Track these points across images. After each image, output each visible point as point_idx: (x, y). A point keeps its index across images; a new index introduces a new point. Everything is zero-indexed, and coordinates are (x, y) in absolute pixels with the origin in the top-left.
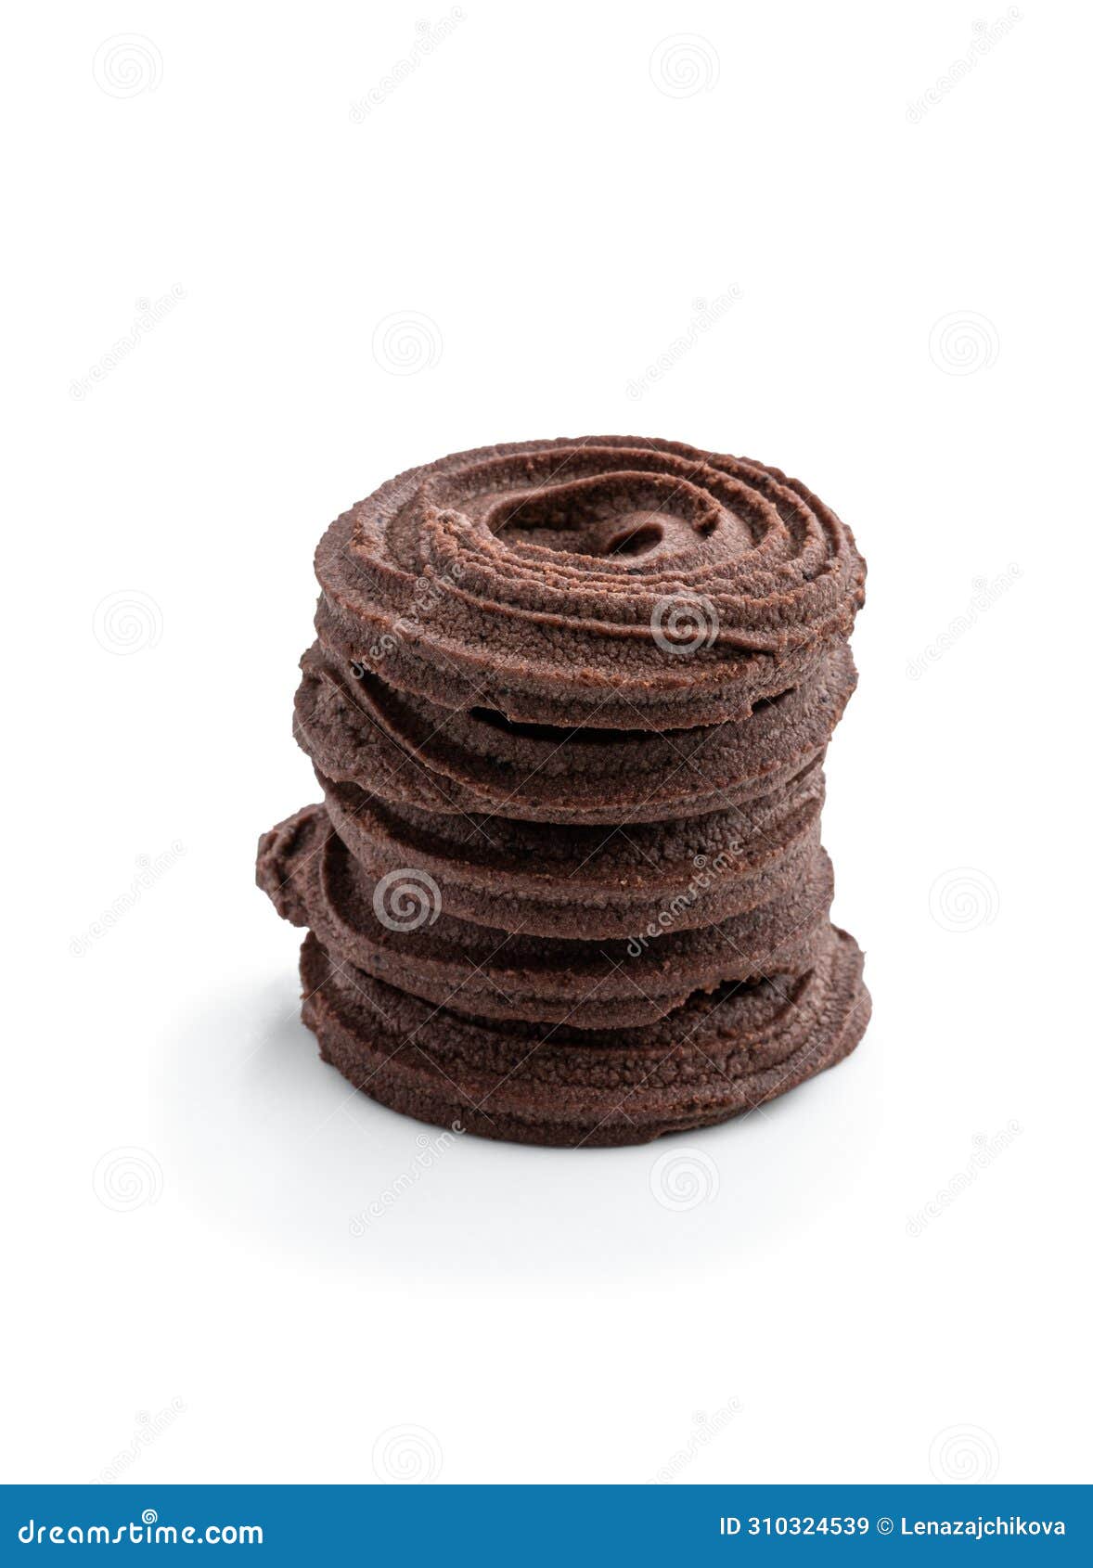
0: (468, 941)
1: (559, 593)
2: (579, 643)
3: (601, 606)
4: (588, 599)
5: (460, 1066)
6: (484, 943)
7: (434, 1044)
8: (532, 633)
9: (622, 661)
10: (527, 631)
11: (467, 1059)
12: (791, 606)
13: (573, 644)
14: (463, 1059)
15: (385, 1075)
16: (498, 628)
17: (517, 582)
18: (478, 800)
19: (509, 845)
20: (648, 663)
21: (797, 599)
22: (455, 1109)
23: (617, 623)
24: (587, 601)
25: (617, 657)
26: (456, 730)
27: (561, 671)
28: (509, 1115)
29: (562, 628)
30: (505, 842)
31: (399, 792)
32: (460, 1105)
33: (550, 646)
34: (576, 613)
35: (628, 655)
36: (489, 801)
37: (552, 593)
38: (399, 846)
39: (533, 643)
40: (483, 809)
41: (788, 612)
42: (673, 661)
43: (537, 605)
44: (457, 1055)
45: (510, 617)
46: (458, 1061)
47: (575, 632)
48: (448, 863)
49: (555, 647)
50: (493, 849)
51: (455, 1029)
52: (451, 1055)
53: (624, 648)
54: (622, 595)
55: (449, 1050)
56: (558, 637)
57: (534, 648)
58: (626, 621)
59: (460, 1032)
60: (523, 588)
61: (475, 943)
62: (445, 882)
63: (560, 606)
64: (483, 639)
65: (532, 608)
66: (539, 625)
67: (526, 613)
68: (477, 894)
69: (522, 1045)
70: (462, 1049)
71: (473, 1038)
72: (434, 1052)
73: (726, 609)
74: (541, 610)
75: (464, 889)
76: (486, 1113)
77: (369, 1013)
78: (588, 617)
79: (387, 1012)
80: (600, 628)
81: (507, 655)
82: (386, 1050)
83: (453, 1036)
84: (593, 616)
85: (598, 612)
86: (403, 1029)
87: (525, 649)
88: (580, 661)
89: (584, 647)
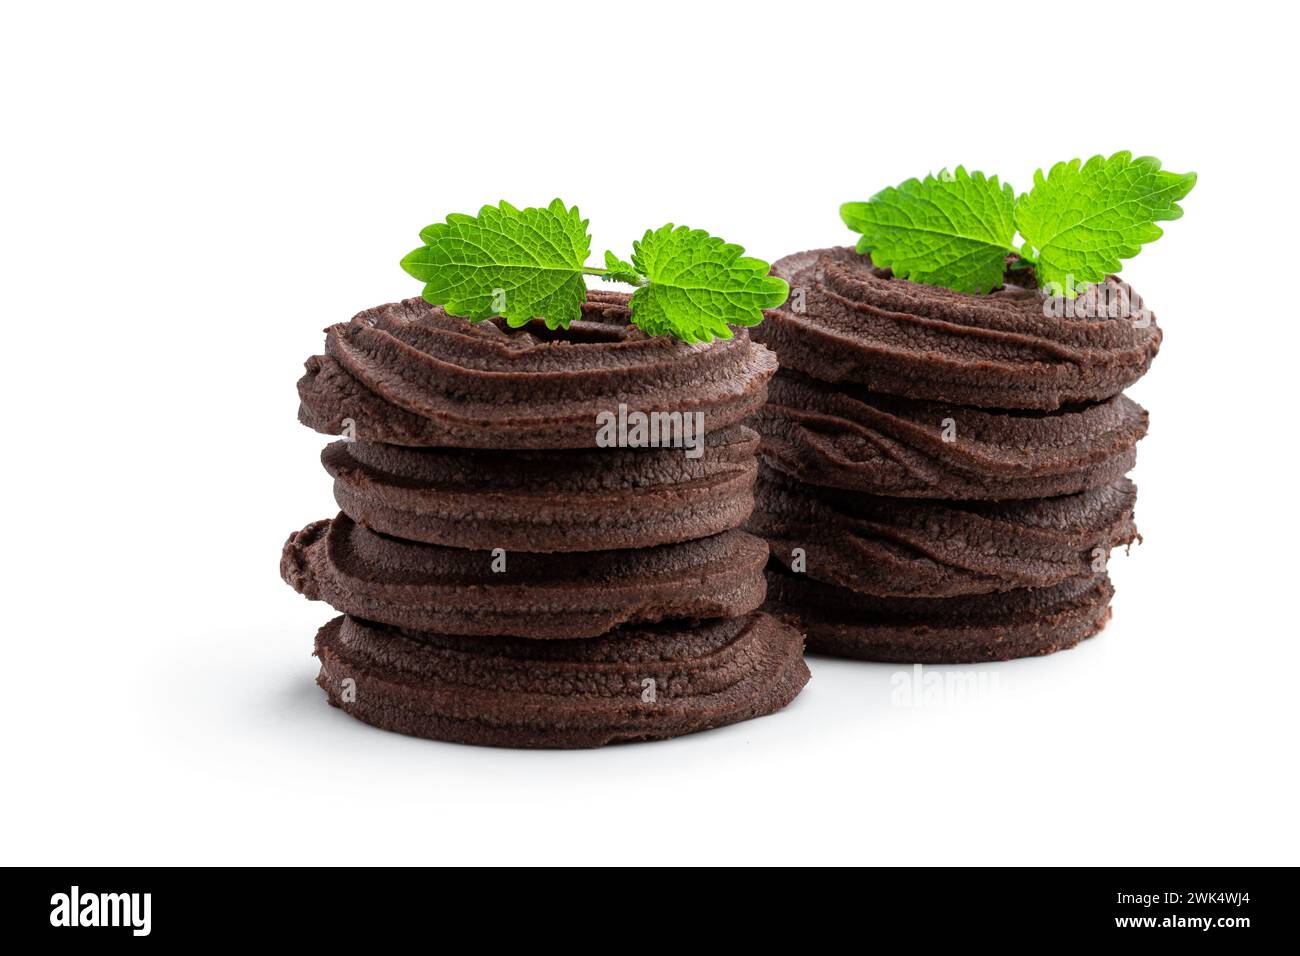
0: (440, 571)
1: (916, 301)
2: (928, 336)
3: (947, 311)
4: (938, 306)
5: (437, 682)
6: (454, 571)
7: (416, 668)
8: (893, 327)
9: (960, 351)
10: (889, 325)
11: (443, 676)
12: (1096, 332)
13: (923, 336)
14: (439, 676)
15: (376, 698)
16: (867, 322)
17: (885, 293)
18: (440, 432)
19: (469, 478)
20: (980, 355)
21: (1102, 328)
22: (433, 718)
23: (958, 323)
24: (937, 307)
25: (956, 348)
27: (912, 352)
28: (477, 719)
29: (916, 324)
30: (466, 475)
31: (375, 431)
32: (436, 714)
33: (905, 336)
34: (928, 315)
35: (965, 348)
36: (449, 432)
37: (910, 300)
38: (379, 487)
39: (893, 334)
40: (446, 441)
41: (1092, 336)
42: (999, 356)
43: (898, 308)
44: (435, 674)
45: (877, 316)
46: (436, 678)
47: (925, 327)
48: (418, 492)
49: (909, 337)
50: (457, 482)
51: (433, 654)
52: (430, 675)
53: (963, 342)
54: (964, 306)
55: (428, 671)
56: (912, 331)
57: (892, 337)
58: (965, 323)
59: (438, 655)
60: (889, 296)
61: (446, 572)
62: (418, 514)
63: (917, 310)
64: (855, 329)
65: (895, 310)
66: (899, 321)
67: (890, 313)
68: (443, 519)
69: (488, 662)
70: (439, 668)
71: (448, 659)
72: (416, 673)
73: (1045, 324)
74: (902, 311)
75: (432, 517)
76: (458, 719)
77: (365, 654)
78: (937, 318)
79: (379, 650)
80: (945, 327)
81: (871, 341)
82: (376, 675)
83: (431, 660)
84: (940, 318)
85: (945, 315)
86: (391, 660)
87: (886, 336)
88: (927, 347)
89: (931, 338)
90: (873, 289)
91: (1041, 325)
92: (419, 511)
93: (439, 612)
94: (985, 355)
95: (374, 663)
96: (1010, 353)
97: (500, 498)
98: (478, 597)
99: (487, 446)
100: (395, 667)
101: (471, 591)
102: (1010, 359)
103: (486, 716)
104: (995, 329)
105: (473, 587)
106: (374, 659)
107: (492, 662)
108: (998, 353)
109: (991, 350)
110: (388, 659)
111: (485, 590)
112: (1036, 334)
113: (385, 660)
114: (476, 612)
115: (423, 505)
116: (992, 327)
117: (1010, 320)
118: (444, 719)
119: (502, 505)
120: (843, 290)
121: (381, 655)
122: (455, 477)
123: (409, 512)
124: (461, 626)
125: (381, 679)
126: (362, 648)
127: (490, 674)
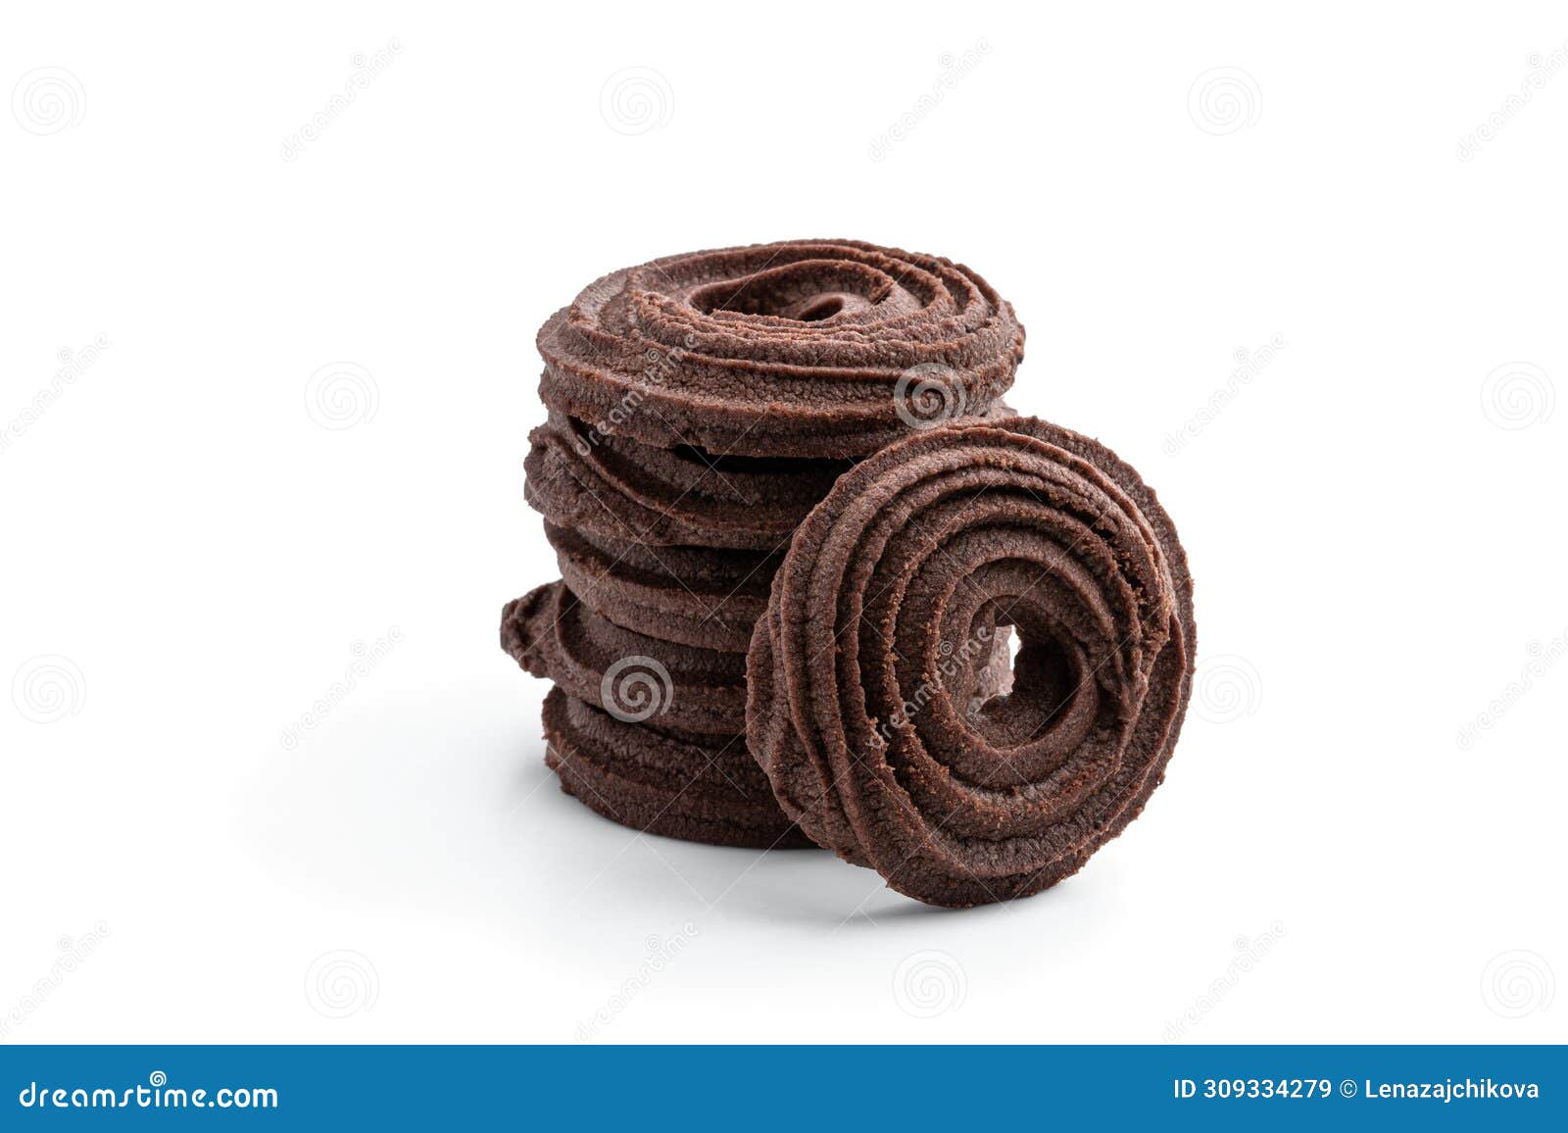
0: (684, 667)
1: (749, 342)
2: (768, 383)
3: (786, 351)
4: (775, 345)
5: (683, 781)
6: (699, 667)
7: (659, 764)
8: (726, 377)
9: (806, 397)
10: (722, 375)
11: (689, 775)
12: (955, 351)
13: (763, 384)
14: (685, 774)
15: (618, 794)
16: (696, 374)
17: (712, 336)
18: (686, 532)
19: (716, 574)
20: (830, 399)
22: (679, 818)
23: (802, 365)
24: (773, 348)
25: (802, 394)
26: (664, 470)
27: (752, 406)
28: (727, 821)
29: (752, 371)
30: (713, 572)
31: (616, 529)
32: (683, 814)
33: (742, 387)
34: (764, 358)
35: (812, 392)
36: (696, 532)
37: (743, 343)
38: (619, 582)
39: (727, 385)
40: (691, 540)
41: (952, 357)
42: (851, 397)
43: (730, 354)
44: (680, 771)
45: (706, 365)
46: (681, 776)
47: (764, 374)
48: (663, 592)
49: (746, 388)
50: (701, 580)
51: (677, 750)
52: (674, 772)
53: (808, 386)
54: (805, 342)
55: (672, 767)
56: (749, 379)
57: (728, 389)
58: (808, 363)
59: (682, 751)
60: (718, 340)
61: (691, 668)
62: (661, 612)
63: (751, 353)
64: (683, 384)
65: (726, 356)
66: (732, 370)
67: (721, 360)
68: (689, 619)
69: (736, 759)
70: (684, 766)
71: (694, 756)
72: (659, 770)
73: (898, 352)
74: (733, 357)
75: (678, 616)
76: (707, 820)
77: (602, 744)
78: (775, 361)
79: (617, 741)
80: (786, 370)
81: (704, 396)
82: (618, 772)
83: (675, 756)
84: (779, 360)
85: (784, 356)
86: (631, 754)
87: (720, 390)
88: (769, 397)
89: (772, 386)
90: (698, 333)
91: (893, 354)
92: (662, 609)
93: (684, 710)
94: (835, 398)
95: (613, 757)
96: (863, 392)
97: (750, 601)
98: (727, 698)
99: (735, 546)
100: (636, 762)
101: (720, 692)
102: (863, 399)
103: (736, 819)
104: (842, 365)
105: (721, 689)
106: (612, 751)
107: (740, 760)
108: (849, 394)
109: (841, 391)
110: (628, 753)
111: (734, 691)
112: (889, 365)
113: (625, 753)
114: (724, 712)
115: (666, 604)
116: (839, 364)
117: (858, 353)
118: (692, 820)
119: (752, 608)
120: (663, 337)
121: (620, 747)
122: (701, 573)
123: (651, 609)
124: (708, 726)
125: (623, 776)
126: (597, 736)
127: (738, 772)
